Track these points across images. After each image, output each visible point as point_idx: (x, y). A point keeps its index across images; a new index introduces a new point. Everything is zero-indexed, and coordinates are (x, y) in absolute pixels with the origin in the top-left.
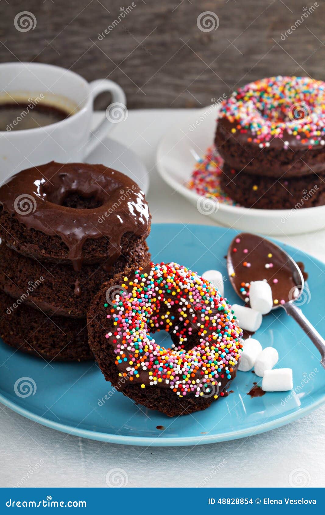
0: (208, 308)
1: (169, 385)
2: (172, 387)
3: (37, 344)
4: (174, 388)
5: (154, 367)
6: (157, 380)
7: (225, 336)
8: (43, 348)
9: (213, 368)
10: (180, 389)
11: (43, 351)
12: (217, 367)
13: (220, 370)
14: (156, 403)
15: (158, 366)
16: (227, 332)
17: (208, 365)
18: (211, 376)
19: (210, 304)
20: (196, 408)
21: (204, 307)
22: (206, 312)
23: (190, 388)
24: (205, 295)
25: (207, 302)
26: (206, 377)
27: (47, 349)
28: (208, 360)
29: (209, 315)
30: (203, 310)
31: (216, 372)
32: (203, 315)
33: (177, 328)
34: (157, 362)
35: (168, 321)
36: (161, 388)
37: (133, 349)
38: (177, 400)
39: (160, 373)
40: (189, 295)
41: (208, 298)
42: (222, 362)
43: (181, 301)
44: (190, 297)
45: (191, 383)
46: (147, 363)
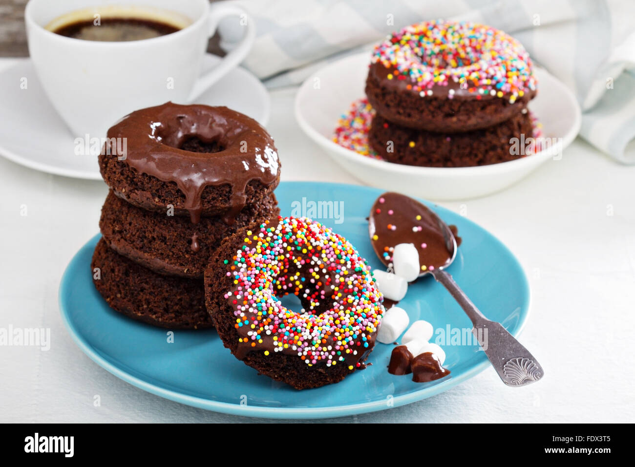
0: (344, 268)
1: (297, 351)
2: (300, 354)
3: (148, 307)
4: (303, 355)
5: (280, 331)
6: (283, 346)
7: (362, 299)
8: (155, 313)
9: (347, 334)
10: (309, 356)
11: (154, 316)
12: (352, 333)
13: (355, 336)
14: (281, 373)
15: (284, 330)
16: (364, 295)
17: (342, 331)
18: (344, 342)
19: (345, 264)
20: (329, 380)
21: (339, 267)
22: (342, 273)
23: (320, 355)
24: (340, 254)
25: (342, 261)
26: (339, 343)
27: (159, 314)
28: (342, 325)
29: (344, 276)
30: (338, 271)
31: (350, 338)
32: (337, 276)
33: (308, 291)
34: (282, 326)
35: (298, 283)
36: (287, 355)
37: (256, 311)
38: (306, 369)
39: (286, 338)
40: (322, 253)
41: (344, 257)
42: (358, 327)
43: (313, 260)
44: (323, 255)
45: (322, 350)
46: (271, 327)
